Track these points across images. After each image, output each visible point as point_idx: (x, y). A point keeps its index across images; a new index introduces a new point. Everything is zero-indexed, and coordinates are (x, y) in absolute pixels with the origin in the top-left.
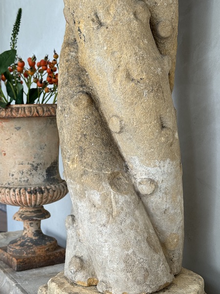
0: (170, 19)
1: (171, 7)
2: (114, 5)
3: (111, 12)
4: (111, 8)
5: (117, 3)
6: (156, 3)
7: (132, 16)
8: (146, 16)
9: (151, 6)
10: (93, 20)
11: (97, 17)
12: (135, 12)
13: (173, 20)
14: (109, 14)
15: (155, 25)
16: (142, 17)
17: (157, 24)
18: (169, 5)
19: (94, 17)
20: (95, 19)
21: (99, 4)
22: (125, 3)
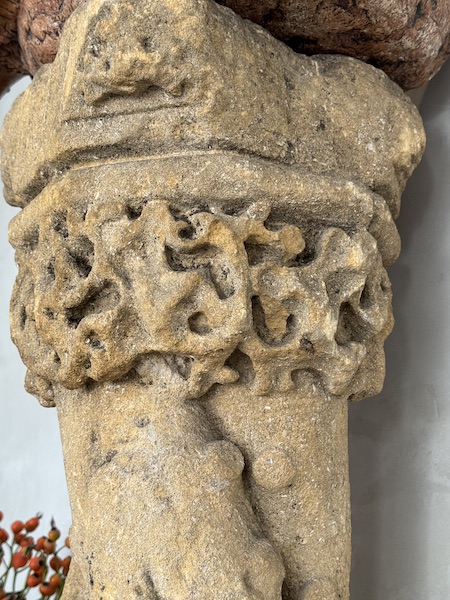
0: (332, 574)
1: (335, 544)
2: (195, 557)
3: (186, 572)
4: (186, 563)
5: (203, 550)
6: (298, 538)
7: (239, 586)
8: (274, 580)
9: (287, 546)
10: (138, 591)
11: (150, 582)
12: (248, 572)
13: (339, 576)
14: (181, 577)
15: (294, 589)
16: (264, 583)
17: (301, 588)
18: (331, 541)
19: (142, 583)
20: (144, 587)
21: (157, 551)
22: (222, 551)
